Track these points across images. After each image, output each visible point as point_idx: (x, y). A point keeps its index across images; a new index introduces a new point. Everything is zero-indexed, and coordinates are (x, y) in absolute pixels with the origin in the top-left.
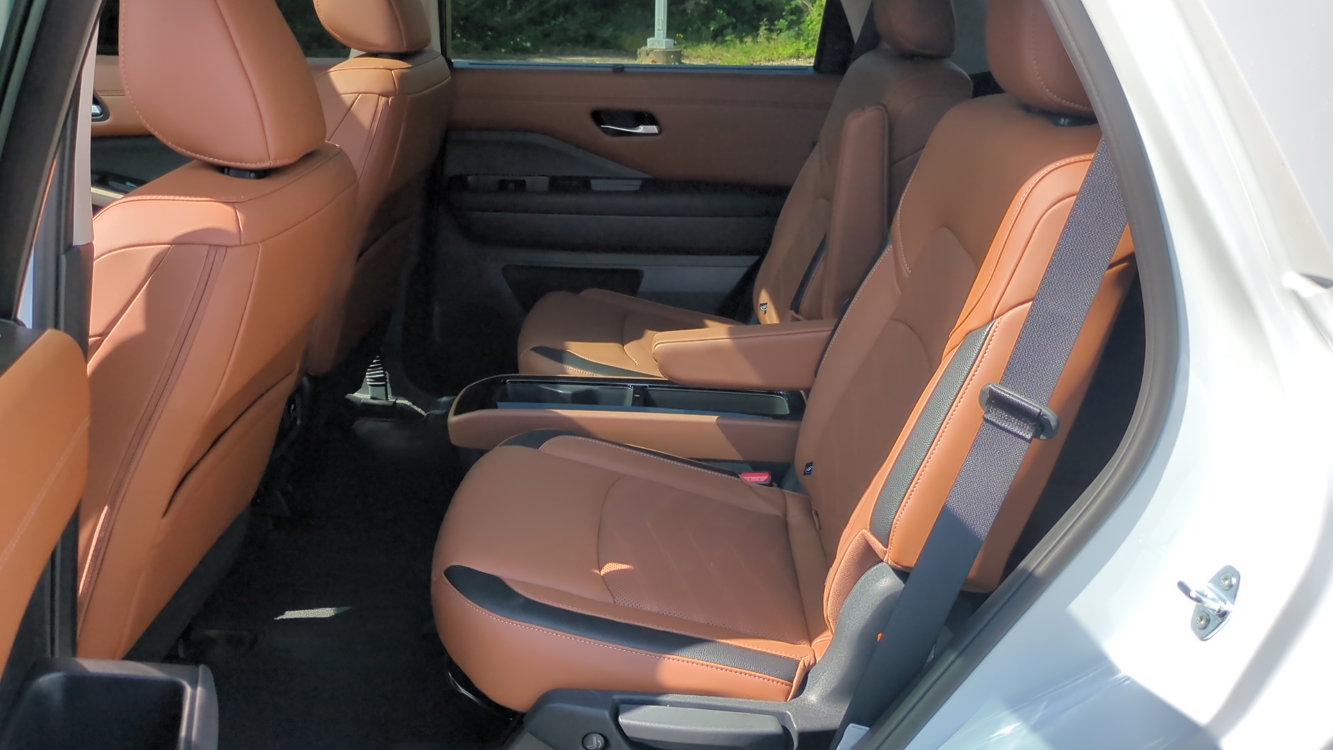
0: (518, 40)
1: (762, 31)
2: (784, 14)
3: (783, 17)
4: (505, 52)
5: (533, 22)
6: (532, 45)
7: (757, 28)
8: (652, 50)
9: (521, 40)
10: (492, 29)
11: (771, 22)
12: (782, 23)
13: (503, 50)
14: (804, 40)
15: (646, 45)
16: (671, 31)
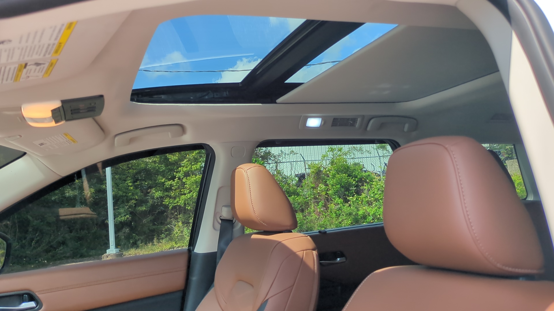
0: (40, 260)
1: (155, 240)
2: (163, 232)
3: (163, 233)
4: (33, 267)
5: (47, 251)
6: (47, 262)
7: (153, 239)
8: (109, 255)
9: (41, 260)
10: (25, 257)
11: (158, 236)
12: (163, 236)
13: (32, 266)
14: (174, 241)
15: (106, 253)
16: (117, 245)
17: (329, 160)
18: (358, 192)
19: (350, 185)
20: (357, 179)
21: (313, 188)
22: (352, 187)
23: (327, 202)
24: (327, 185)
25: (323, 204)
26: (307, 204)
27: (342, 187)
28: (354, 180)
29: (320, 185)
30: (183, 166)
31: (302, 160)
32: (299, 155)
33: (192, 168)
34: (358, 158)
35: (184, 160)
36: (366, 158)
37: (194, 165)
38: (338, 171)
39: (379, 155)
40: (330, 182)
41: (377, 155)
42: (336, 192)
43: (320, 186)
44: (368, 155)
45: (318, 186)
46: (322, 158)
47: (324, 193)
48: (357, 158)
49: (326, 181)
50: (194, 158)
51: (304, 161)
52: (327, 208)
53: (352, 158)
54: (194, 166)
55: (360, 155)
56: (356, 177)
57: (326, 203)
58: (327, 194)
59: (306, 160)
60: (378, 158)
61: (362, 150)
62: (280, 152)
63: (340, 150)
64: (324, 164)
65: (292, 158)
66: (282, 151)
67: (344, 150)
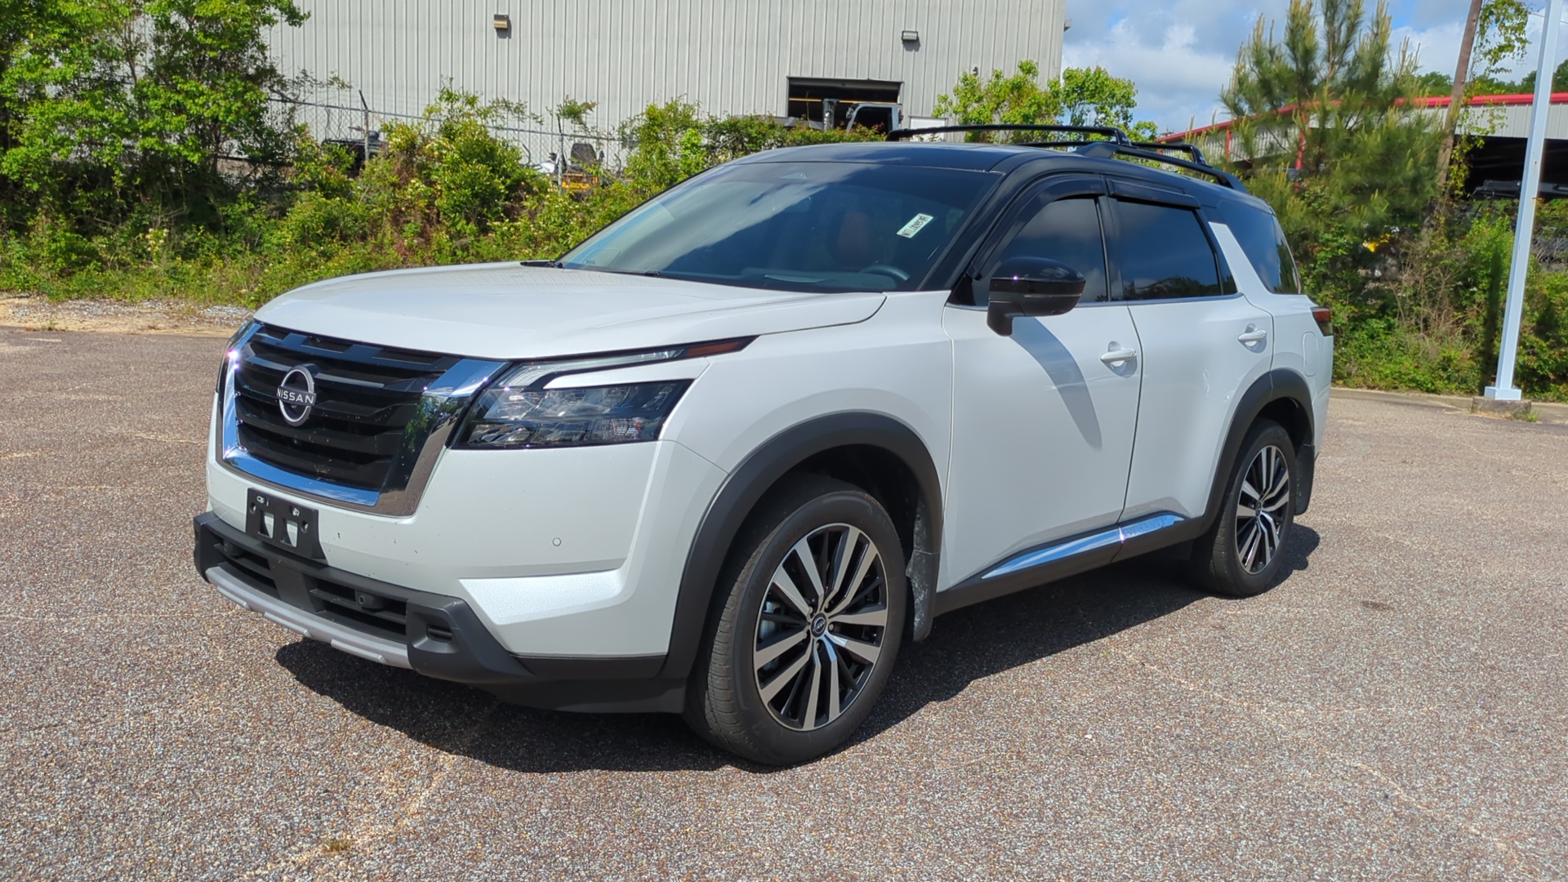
17: (440, 121)
18: (510, 214)
19: (495, 193)
20: (508, 181)
21: (393, 185)
22: (498, 200)
23: (428, 226)
24: (430, 183)
25: (418, 230)
26: (376, 224)
27: (475, 195)
28: (503, 183)
29: (413, 181)
31: (360, 105)
32: (355, 92)
34: (511, 129)
36: (529, 131)
38: (467, 156)
39: (561, 131)
40: (443, 177)
41: (556, 130)
42: (459, 206)
43: (414, 184)
44: (534, 126)
45: (407, 182)
46: (424, 115)
47: (422, 203)
48: (508, 129)
49: (429, 175)
51: (367, 111)
52: (428, 241)
53: (498, 128)
56: (508, 177)
57: (425, 227)
58: (430, 205)
59: (370, 108)
60: (557, 138)
61: (523, 113)
62: (298, 73)
63: (471, 101)
64: (426, 129)
65: (334, 96)
66: (304, 72)
67: (482, 103)
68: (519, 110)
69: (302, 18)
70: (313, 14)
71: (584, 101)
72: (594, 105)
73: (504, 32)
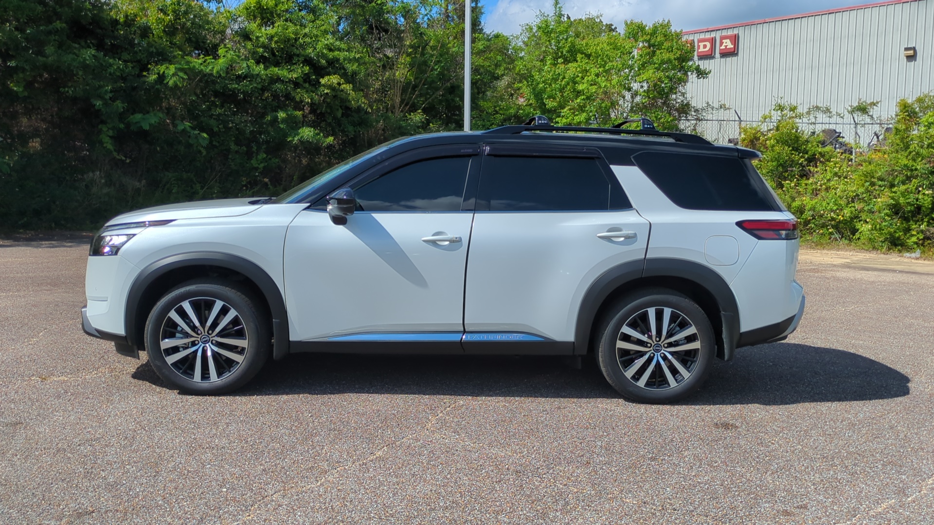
17: (773, 122)
18: (807, 175)
19: (793, 163)
20: (806, 156)
22: (795, 168)
27: (779, 165)
30: (563, 117)
31: (737, 119)
32: (733, 111)
33: (574, 119)
34: (822, 123)
35: (565, 108)
36: (834, 124)
37: (577, 115)
38: (780, 142)
39: (855, 121)
40: (767, 156)
41: (851, 121)
44: (839, 120)
46: (763, 120)
48: (820, 123)
50: (579, 105)
51: (740, 121)
53: (811, 124)
54: (577, 118)
55: (827, 120)
56: (807, 153)
59: (742, 119)
60: (852, 126)
61: (830, 112)
62: (705, 105)
63: (793, 109)
64: (764, 128)
65: (722, 115)
66: (708, 103)
67: (800, 110)
68: (827, 111)
69: (707, 74)
70: (713, 71)
71: (872, 101)
72: (878, 103)
73: (911, 58)
